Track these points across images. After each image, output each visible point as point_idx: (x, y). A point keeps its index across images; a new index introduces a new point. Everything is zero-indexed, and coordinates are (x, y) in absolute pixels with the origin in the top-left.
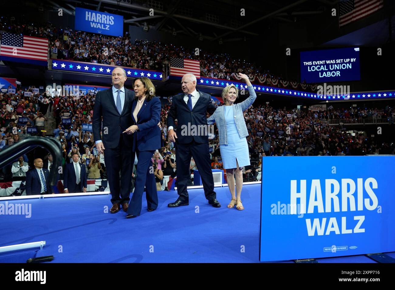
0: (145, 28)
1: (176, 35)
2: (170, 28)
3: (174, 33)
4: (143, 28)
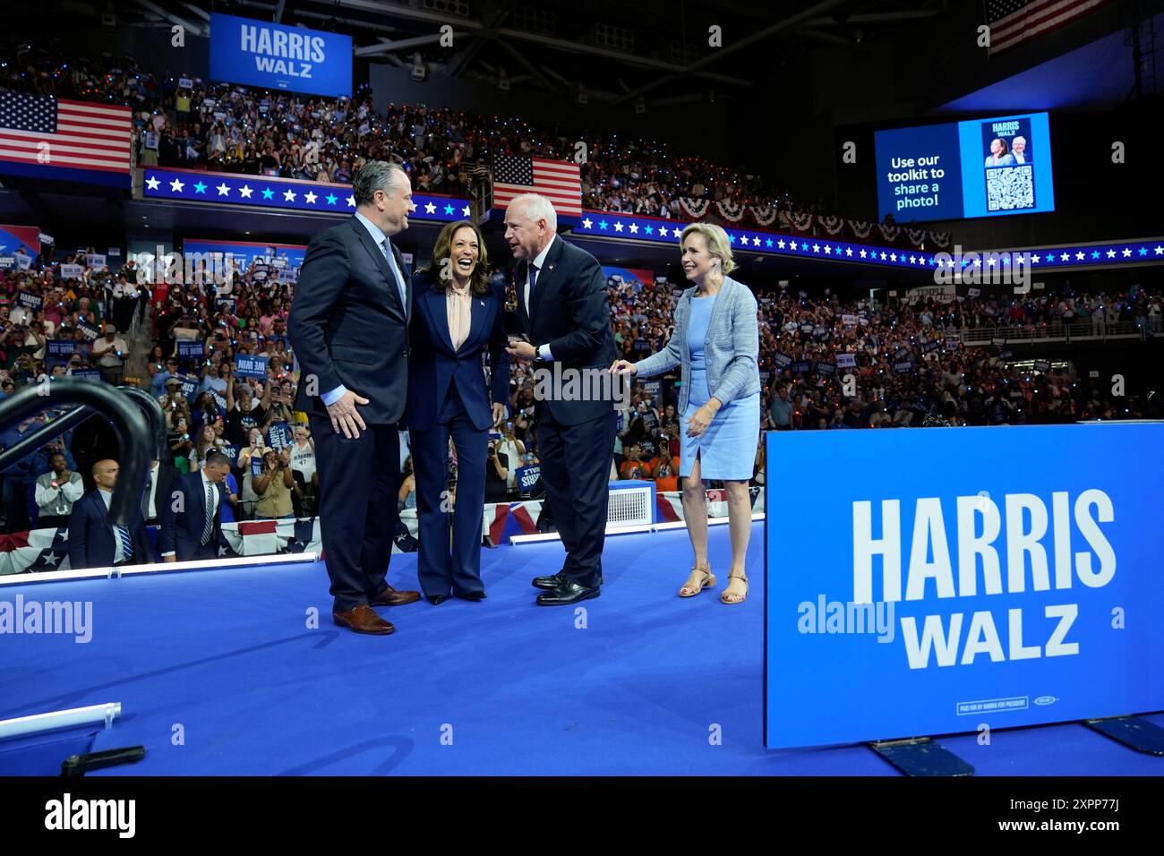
0: (419, 70)
1: (507, 88)
2: (490, 69)
3: (504, 85)
4: (410, 72)
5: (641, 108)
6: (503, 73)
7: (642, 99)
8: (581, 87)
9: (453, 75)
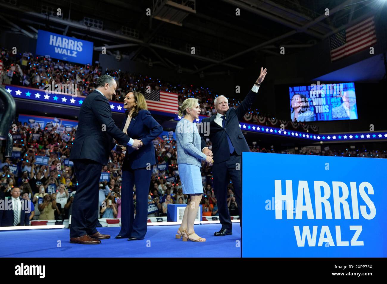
0: (118, 57)
1: (152, 66)
2: (145, 58)
3: (151, 64)
4: (115, 57)
5: (202, 76)
6: (150, 60)
7: (202, 72)
8: (180, 67)
9: (131, 59)
